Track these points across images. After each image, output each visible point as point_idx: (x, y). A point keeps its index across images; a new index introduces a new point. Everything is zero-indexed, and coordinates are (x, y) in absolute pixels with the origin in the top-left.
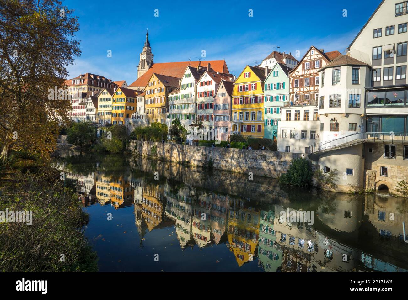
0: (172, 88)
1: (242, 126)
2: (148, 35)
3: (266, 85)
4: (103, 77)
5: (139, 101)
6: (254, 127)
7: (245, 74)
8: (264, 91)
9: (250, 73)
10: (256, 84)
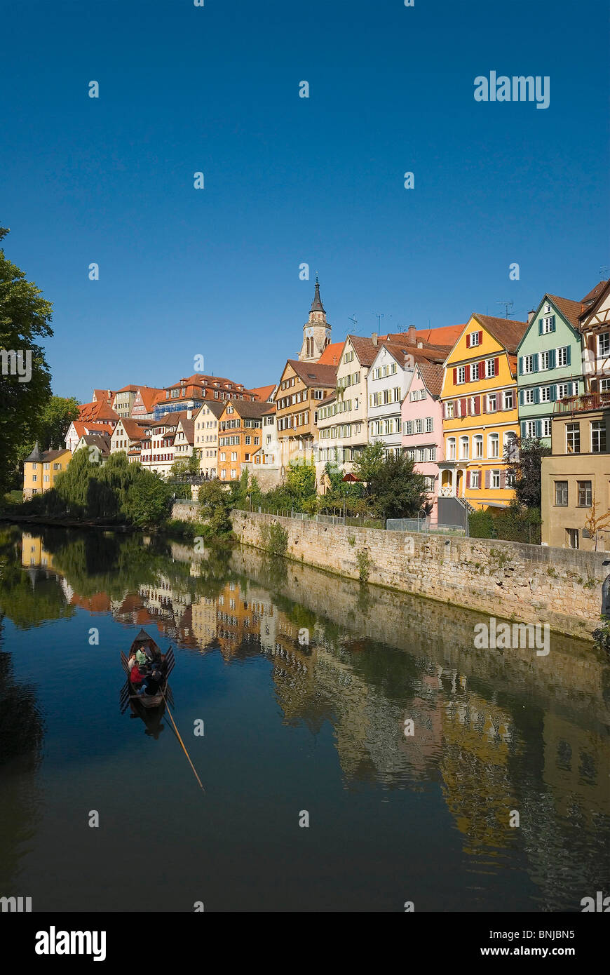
0: (325, 390)
1: (468, 473)
2: (318, 286)
3: (521, 359)
4: (225, 381)
5: (265, 425)
6: (496, 476)
7: (468, 337)
8: (515, 378)
9: (481, 333)
10: (497, 360)
